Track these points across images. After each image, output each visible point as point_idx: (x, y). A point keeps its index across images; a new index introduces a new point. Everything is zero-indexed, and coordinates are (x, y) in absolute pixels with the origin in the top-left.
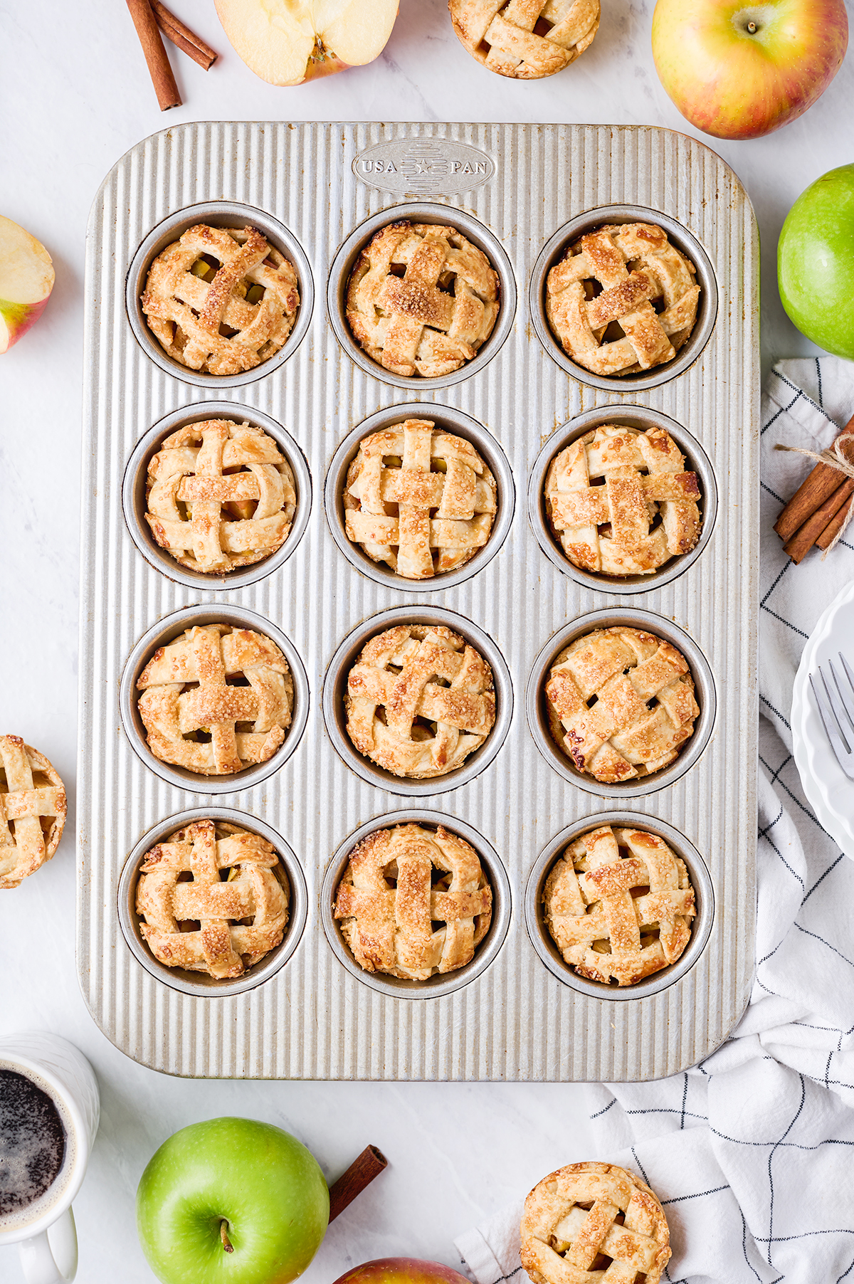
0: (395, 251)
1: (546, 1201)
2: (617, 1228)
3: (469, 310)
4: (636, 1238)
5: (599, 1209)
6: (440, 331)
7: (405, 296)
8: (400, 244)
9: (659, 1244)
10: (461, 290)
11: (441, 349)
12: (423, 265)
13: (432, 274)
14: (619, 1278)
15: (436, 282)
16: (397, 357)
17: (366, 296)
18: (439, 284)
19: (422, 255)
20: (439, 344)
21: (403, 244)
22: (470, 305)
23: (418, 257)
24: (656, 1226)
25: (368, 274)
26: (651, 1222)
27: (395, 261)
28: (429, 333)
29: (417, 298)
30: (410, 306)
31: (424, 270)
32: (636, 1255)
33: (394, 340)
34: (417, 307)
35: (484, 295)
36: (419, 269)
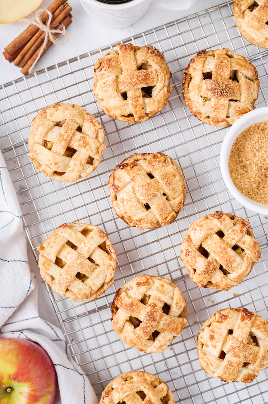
0: (203, 67)
1: (41, 122)
2: (78, 133)
3: (248, 87)
4: (88, 138)
5: (69, 123)
6: (236, 101)
7: (217, 88)
8: (204, 63)
9: (99, 143)
10: (241, 78)
11: (239, 110)
12: (221, 70)
13: (227, 73)
14: (79, 159)
15: (229, 77)
16: (218, 119)
17: (195, 93)
18: (230, 78)
19: (219, 66)
20: (238, 107)
21: (206, 62)
22: (248, 84)
23: (217, 67)
24: (98, 133)
25: (192, 81)
26: (95, 130)
27: (205, 72)
28: (232, 103)
29: (224, 88)
30: (221, 93)
31: (222, 73)
32: (88, 146)
33: (216, 111)
34: (225, 92)
35: (251, 77)
36: (219, 72)
